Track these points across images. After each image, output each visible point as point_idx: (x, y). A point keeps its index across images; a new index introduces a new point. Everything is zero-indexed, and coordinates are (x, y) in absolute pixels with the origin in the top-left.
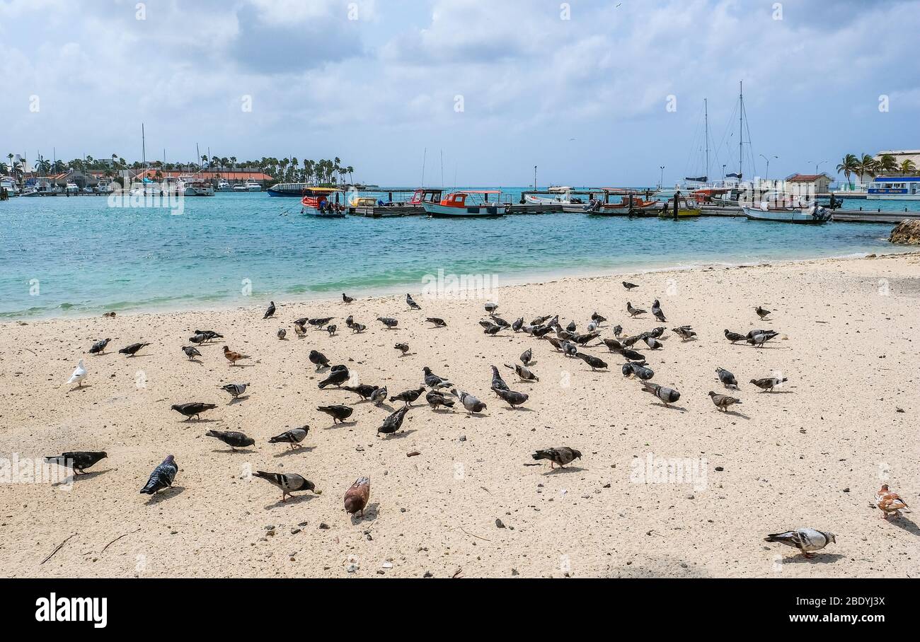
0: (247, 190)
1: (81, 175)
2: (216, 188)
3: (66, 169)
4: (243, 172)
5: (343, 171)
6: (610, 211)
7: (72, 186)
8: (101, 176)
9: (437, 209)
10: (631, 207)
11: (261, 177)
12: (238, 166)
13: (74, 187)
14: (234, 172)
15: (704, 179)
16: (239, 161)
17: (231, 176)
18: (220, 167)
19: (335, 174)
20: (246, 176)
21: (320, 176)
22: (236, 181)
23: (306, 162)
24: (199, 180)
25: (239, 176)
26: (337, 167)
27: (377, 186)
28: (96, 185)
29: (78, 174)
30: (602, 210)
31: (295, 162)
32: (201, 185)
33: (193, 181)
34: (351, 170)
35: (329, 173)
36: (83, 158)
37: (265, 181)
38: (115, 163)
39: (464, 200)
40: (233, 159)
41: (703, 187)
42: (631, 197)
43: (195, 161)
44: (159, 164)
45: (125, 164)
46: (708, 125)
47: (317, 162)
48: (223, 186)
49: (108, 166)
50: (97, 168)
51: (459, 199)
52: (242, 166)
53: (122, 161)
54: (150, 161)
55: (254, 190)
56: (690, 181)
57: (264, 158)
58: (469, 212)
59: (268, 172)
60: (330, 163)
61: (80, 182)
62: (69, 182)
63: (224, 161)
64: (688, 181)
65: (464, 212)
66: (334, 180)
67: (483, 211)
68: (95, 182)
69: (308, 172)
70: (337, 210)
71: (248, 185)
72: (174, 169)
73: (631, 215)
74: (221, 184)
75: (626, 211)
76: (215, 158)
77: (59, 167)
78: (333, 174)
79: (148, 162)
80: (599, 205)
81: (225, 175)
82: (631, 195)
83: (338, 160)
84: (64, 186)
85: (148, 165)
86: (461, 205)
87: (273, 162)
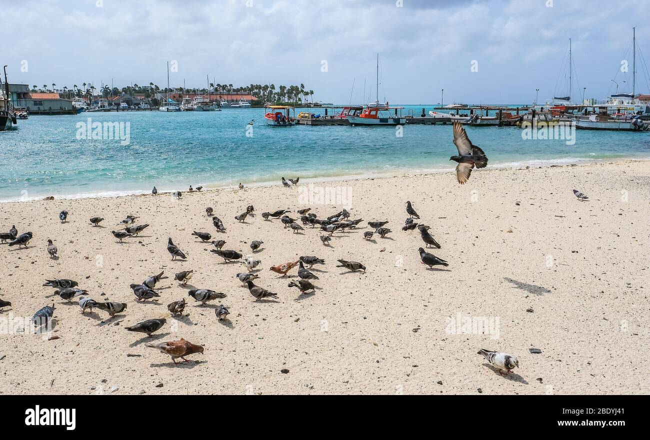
0: (240, 107)
1: (130, 97)
2: (219, 106)
3: (120, 93)
4: (237, 94)
5: (307, 94)
6: (485, 122)
7: (123, 105)
8: (143, 97)
9: (358, 120)
10: (500, 119)
11: (250, 98)
12: (234, 90)
13: (125, 105)
14: (231, 95)
15: (568, 99)
16: (235, 87)
17: (230, 98)
18: (221, 91)
19: (301, 96)
20: (239, 97)
21: (290, 98)
22: (233, 101)
23: (281, 87)
24: (206, 100)
25: (235, 98)
26: (302, 91)
27: (332, 104)
28: (139, 104)
29: (128, 96)
30: (479, 121)
31: (273, 87)
32: (206, 104)
33: (202, 101)
34: (312, 93)
35: (296, 95)
36: (131, 85)
37: (252, 101)
38: (152, 89)
39: (377, 113)
40: (231, 85)
41: (565, 103)
42: (501, 111)
43: (206, 88)
44: (181, 89)
45: (159, 89)
46: (572, 59)
47: (288, 87)
48: (224, 104)
49: (148, 91)
50: (141, 93)
51: (373, 113)
52: (238, 90)
53: (157, 88)
54: (176, 88)
55: (246, 107)
56: (557, 100)
57: (252, 85)
58: (381, 122)
59: (255, 94)
60: (297, 88)
61: (128, 102)
62: (122, 102)
63: (224, 87)
64: (555, 100)
65: (377, 121)
66: (300, 100)
67: (391, 122)
68: (139, 102)
69: (282, 94)
70: (289, 121)
71: (241, 104)
72: (191, 93)
73: (501, 125)
74: (223, 103)
75: (497, 122)
76: (218, 85)
77: (116, 92)
78: (299, 96)
79: (174, 88)
80: (477, 118)
81: (225, 97)
82: (501, 110)
83: (303, 86)
84: (119, 105)
85: (175, 90)
86: (375, 117)
87: (259, 87)
